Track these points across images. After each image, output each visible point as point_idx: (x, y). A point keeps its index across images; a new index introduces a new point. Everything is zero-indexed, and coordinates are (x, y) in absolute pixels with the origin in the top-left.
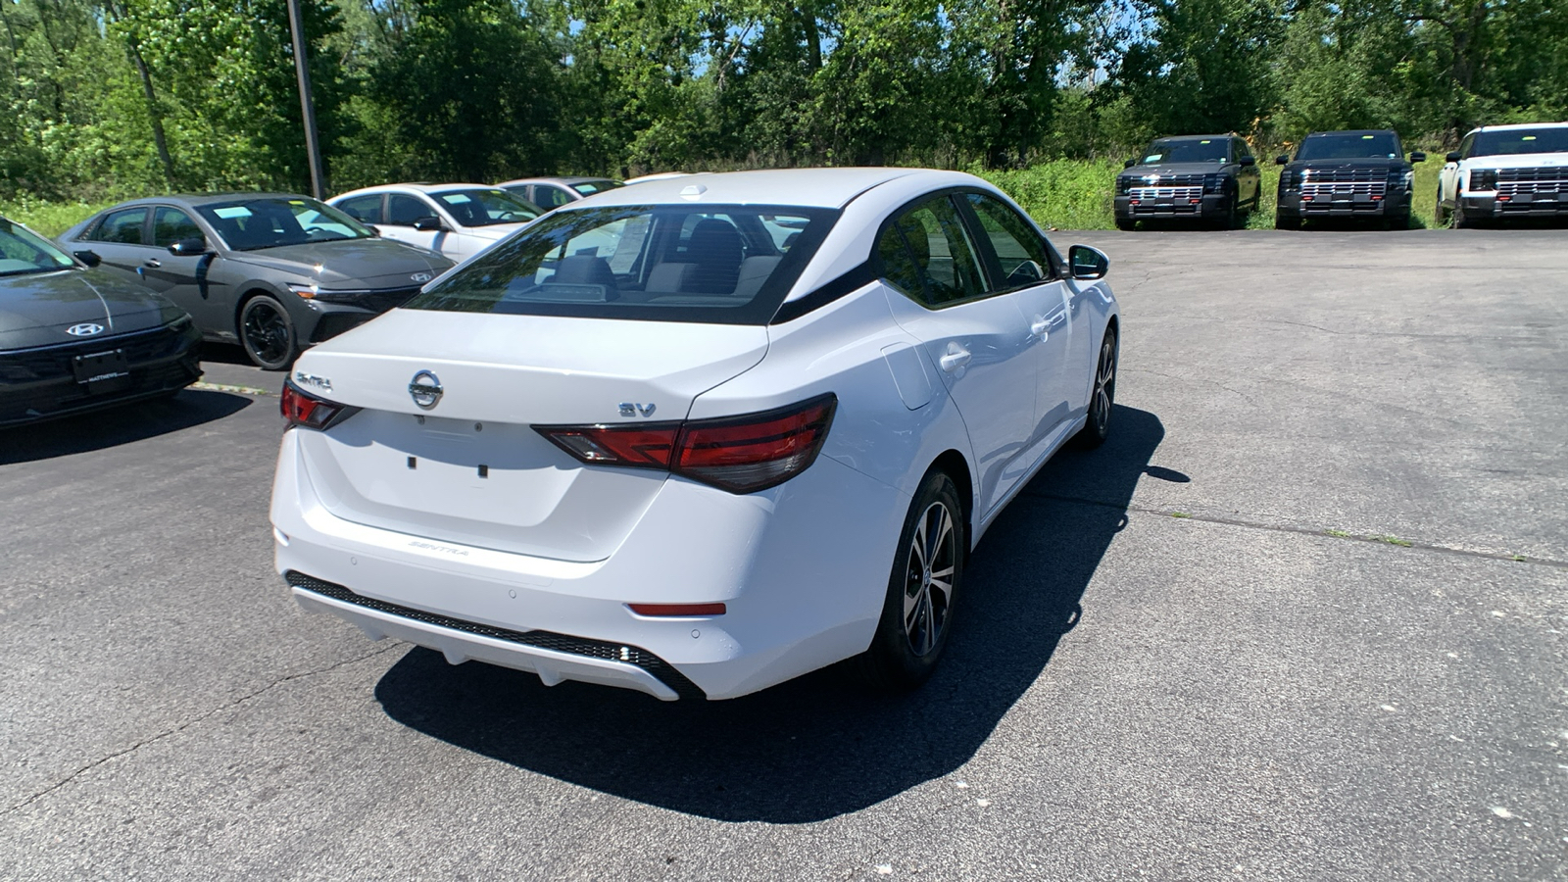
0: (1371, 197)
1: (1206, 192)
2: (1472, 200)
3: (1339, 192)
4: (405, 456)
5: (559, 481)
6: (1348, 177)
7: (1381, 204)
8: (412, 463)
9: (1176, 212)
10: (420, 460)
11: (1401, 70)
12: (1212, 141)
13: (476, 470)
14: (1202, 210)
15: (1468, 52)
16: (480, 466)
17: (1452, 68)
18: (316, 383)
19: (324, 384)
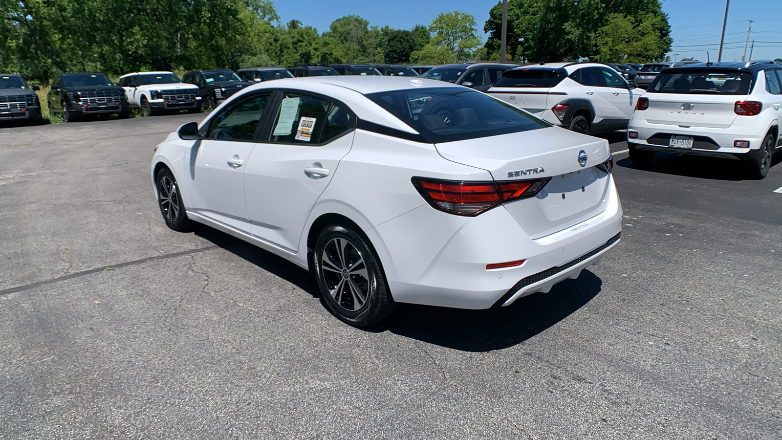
0: (115, 104)
1: (29, 105)
2: (154, 104)
3: (100, 102)
6: (101, 95)
7: (120, 107)
8: (564, 197)
9: (13, 116)
10: (566, 194)
12: (10, 77)
14: (29, 114)
16: (582, 188)
18: (532, 172)
19: (538, 171)
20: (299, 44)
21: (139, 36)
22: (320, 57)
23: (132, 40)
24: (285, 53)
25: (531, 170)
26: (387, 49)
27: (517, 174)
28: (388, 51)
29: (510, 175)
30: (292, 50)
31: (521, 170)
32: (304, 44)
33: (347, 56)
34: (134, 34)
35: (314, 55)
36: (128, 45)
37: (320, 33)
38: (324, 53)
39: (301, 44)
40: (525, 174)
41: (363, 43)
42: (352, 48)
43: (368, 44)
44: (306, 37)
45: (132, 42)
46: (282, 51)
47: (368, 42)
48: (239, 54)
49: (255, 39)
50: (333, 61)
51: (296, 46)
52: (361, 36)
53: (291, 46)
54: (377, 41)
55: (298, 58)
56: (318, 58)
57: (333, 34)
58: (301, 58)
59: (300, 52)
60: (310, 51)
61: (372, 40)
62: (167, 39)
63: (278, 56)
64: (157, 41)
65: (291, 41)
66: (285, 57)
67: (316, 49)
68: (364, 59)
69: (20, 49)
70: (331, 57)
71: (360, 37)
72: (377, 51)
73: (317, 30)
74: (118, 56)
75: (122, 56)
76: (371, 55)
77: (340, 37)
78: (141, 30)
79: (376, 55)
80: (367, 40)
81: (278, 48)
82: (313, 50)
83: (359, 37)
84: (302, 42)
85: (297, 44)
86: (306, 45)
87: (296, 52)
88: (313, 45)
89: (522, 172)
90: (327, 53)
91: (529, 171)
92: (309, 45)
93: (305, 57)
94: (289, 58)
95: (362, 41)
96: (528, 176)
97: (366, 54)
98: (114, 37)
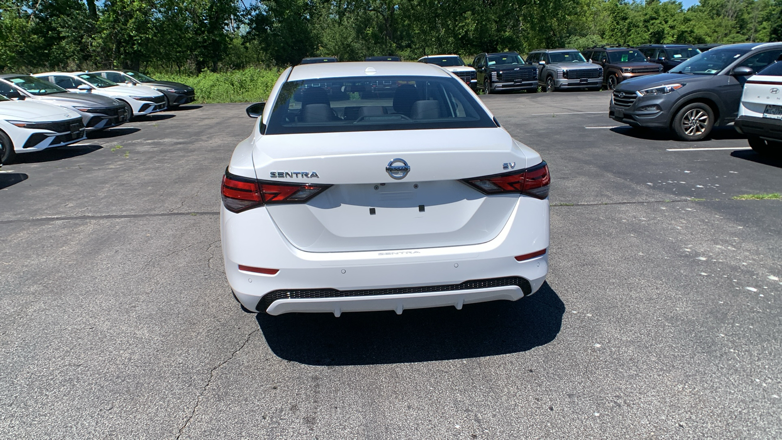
4: (367, 209)
5: (472, 206)
8: (373, 212)
10: (377, 209)
11: (368, 32)
13: (418, 208)
15: (390, 26)
16: (419, 206)
17: (385, 32)
18: (300, 176)
19: (309, 176)
20: (652, 22)
21: (470, 20)
22: (675, 36)
23: (464, 24)
24: (632, 32)
25: (299, 173)
26: (776, 23)
27: (281, 175)
28: (777, 26)
29: (273, 174)
30: (641, 29)
31: (287, 171)
32: (658, 21)
33: (715, 34)
34: (465, 18)
35: (668, 34)
36: (459, 29)
37: (685, 7)
38: (682, 31)
39: (654, 21)
40: (291, 177)
41: (743, 17)
42: (723, 24)
43: (750, 18)
44: (661, 13)
45: (464, 26)
46: (629, 30)
47: (751, 15)
48: (568, 35)
49: (590, 19)
50: (693, 40)
51: (648, 24)
52: (742, 8)
53: (641, 24)
54: (764, 13)
55: (647, 37)
56: (673, 37)
57: (702, 8)
58: (651, 37)
59: (651, 31)
60: (664, 29)
61: (757, 12)
62: (496, 22)
63: (624, 36)
64: (486, 24)
65: (642, 19)
66: (632, 36)
67: (672, 27)
68: (737, 37)
69: (374, 35)
70: (690, 36)
71: (740, 10)
72: (762, 26)
73: (683, 4)
74: (451, 40)
75: (454, 40)
76: (751, 31)
77: (711, 11)
78: (473, 14)
79: (760, 30)
80: (749, 13)
81: (626, 27)
82: (668, 28)
83: (738, 9)
84: (656, 19)
85: (649, 22)
86: (660, 23)
87: (647, 31)
88: (669, 23)
89: (287, 173)
90: (686, 31)
91: (297, 174)
92: (663, 22)
93: (657, 36)
94: (637, 38)
95: (742, 15)
96: (294, 180)
97: (745, 31)
98: (450, 22)
